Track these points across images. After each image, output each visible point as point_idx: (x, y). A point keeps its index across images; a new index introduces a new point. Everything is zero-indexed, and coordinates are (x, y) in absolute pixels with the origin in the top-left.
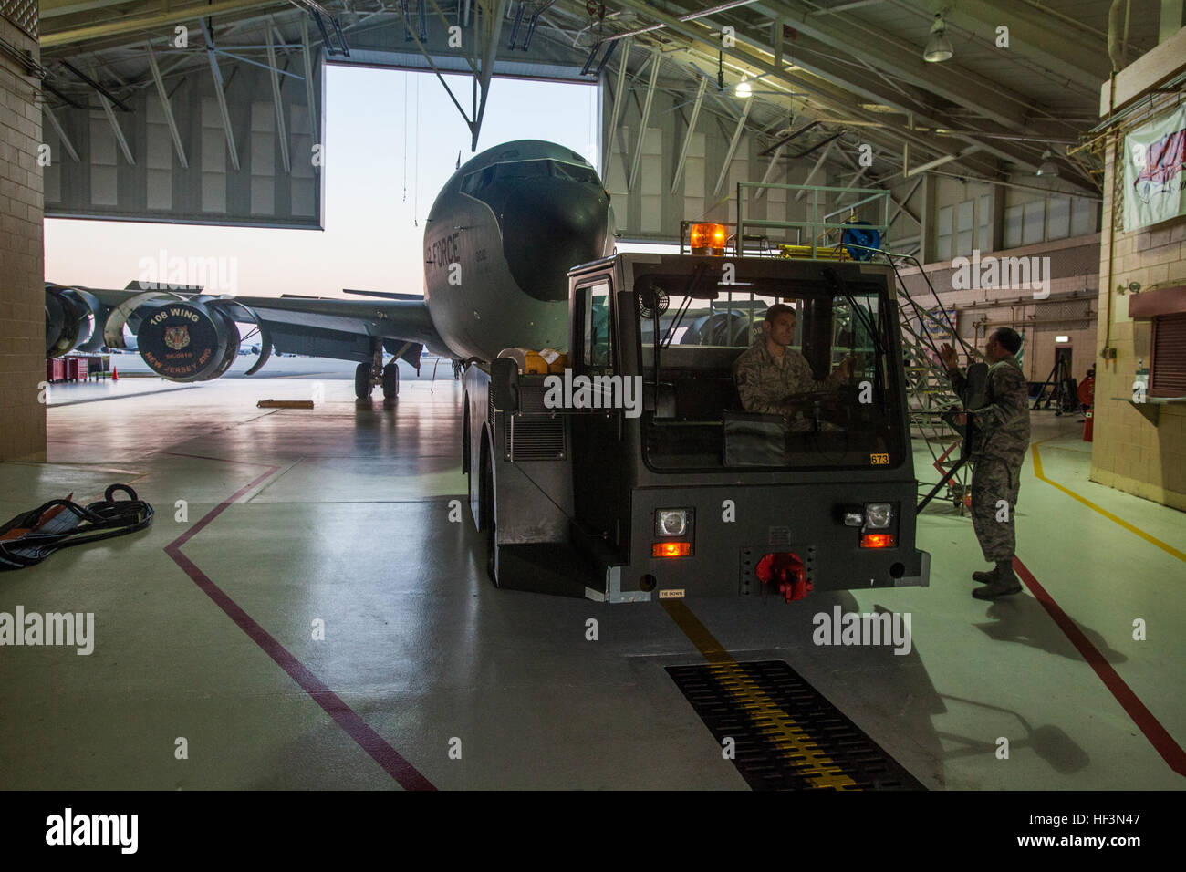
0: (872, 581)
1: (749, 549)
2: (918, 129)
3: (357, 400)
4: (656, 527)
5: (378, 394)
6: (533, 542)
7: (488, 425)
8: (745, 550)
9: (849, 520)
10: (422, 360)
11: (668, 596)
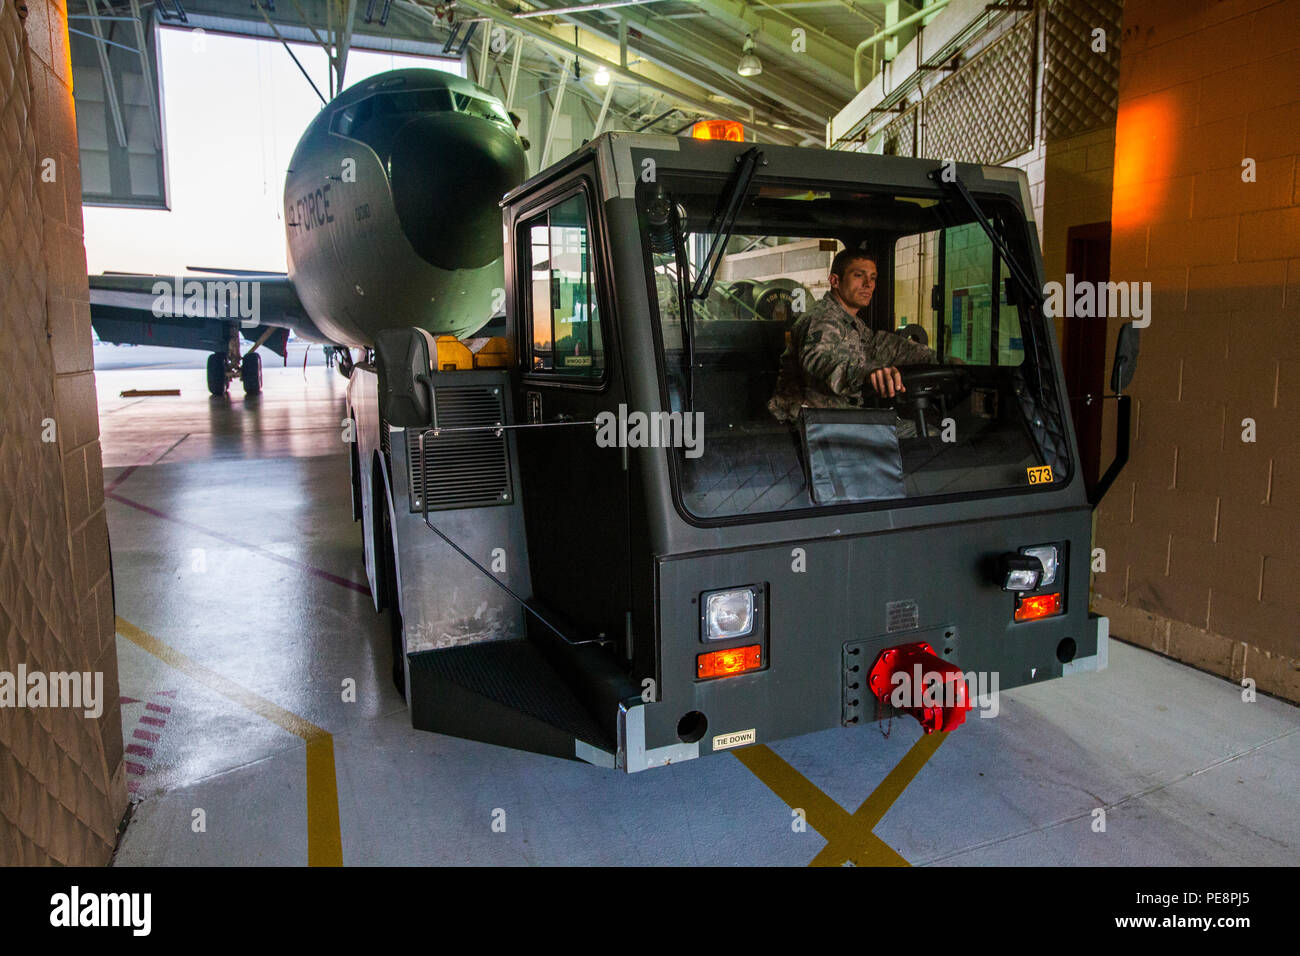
0: (1034, 671)
1: (856, 646)
2: (758, 122)
3: (211, 398)
4: (701, 626)
5: (236, 389)
6: (467, 643)
7: (382, 455)
8: (852, 648)
9: (1014, 582)
10: (289, 347)
11: (729, 745)
